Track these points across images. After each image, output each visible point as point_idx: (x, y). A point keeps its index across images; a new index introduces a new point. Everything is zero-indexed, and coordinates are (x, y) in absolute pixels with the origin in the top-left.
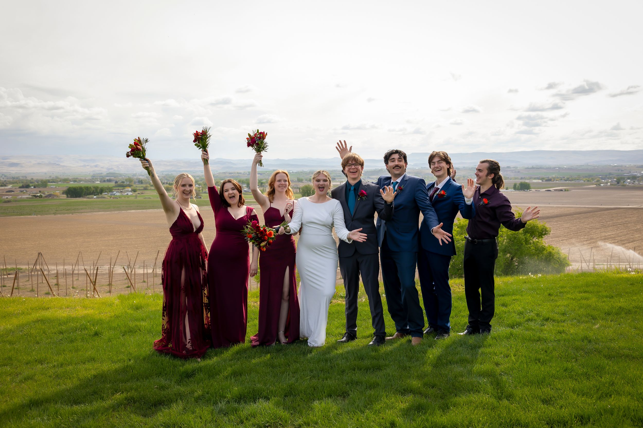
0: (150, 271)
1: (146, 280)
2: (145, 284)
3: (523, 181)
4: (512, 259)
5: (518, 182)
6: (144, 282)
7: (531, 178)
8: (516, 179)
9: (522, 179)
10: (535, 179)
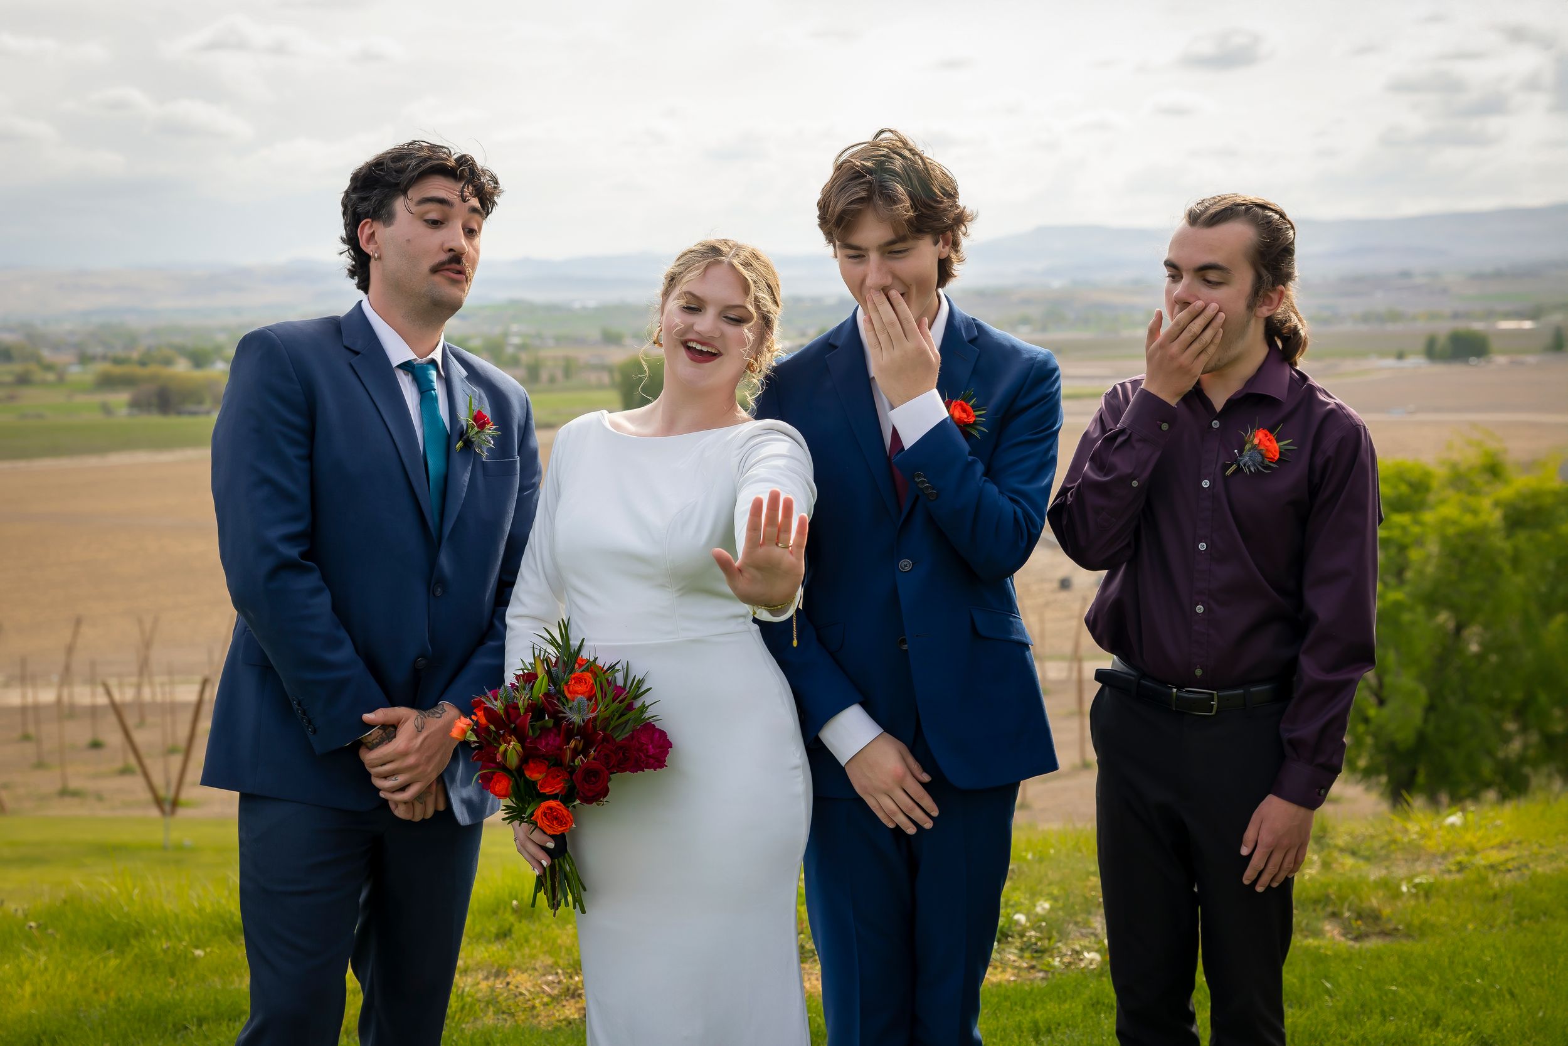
0: (47, 696)
1: (31, 730)
2: (29, 749)
3: (1461, 325)
4: (1459, 628)
5: (1444, 328)
6: (26, 738)
7: (1491, 315)
8: (1433, 316)
9: (1456, 316)
10: (1507, 316)
